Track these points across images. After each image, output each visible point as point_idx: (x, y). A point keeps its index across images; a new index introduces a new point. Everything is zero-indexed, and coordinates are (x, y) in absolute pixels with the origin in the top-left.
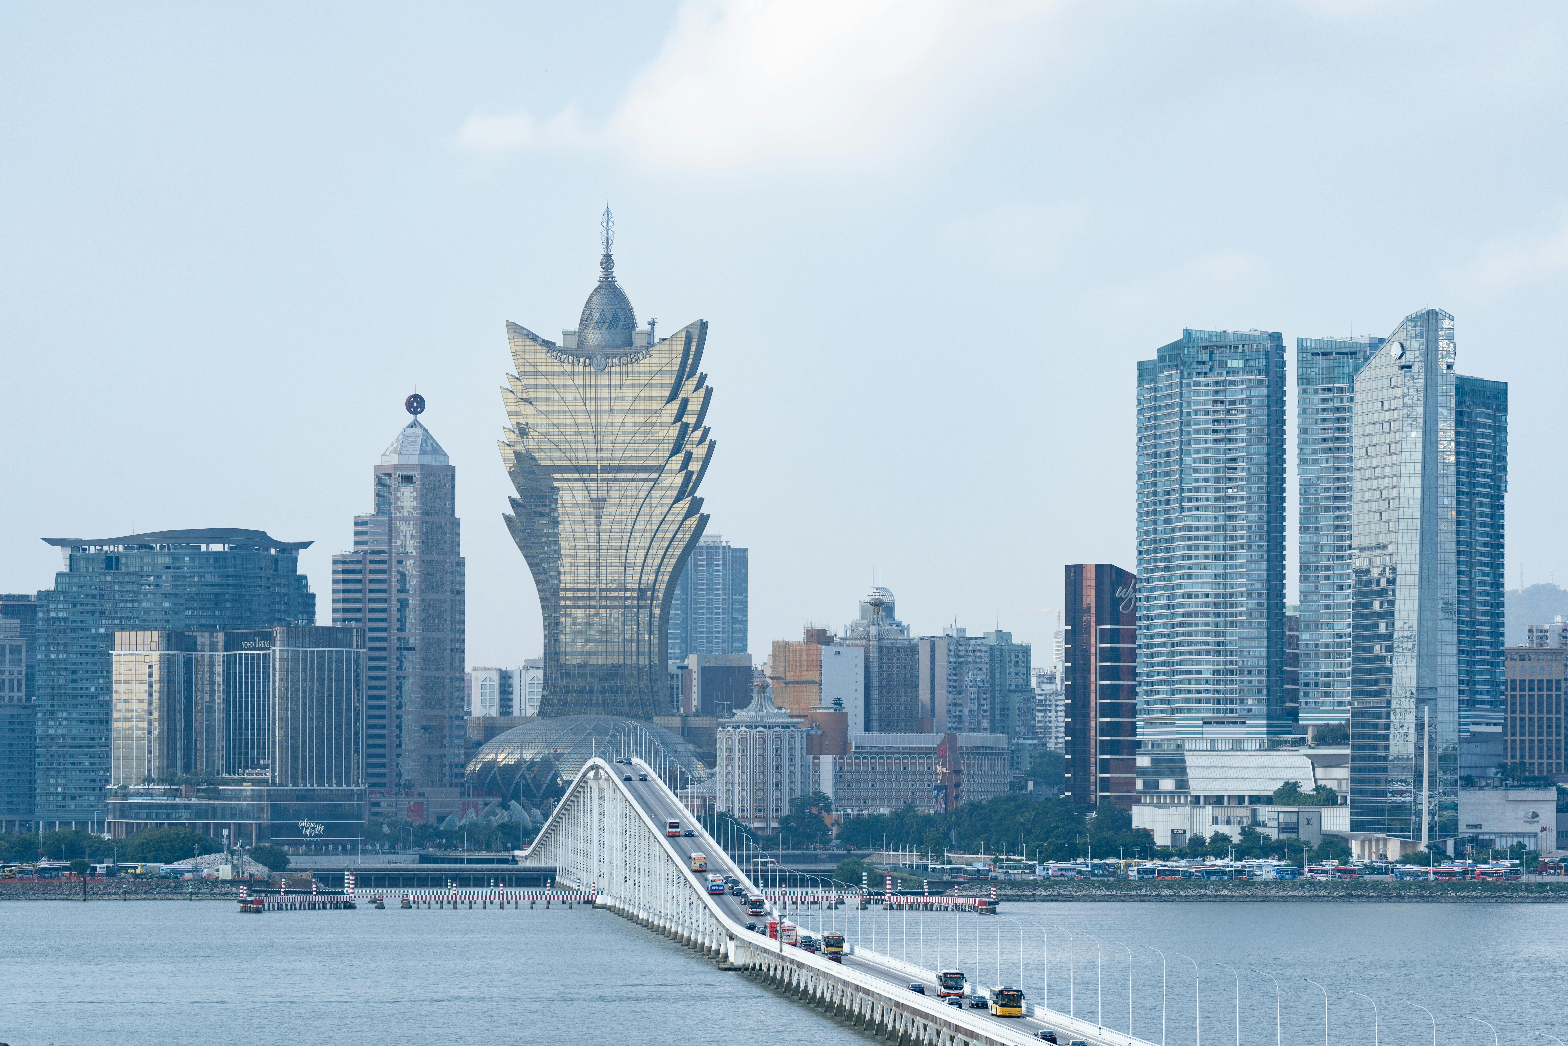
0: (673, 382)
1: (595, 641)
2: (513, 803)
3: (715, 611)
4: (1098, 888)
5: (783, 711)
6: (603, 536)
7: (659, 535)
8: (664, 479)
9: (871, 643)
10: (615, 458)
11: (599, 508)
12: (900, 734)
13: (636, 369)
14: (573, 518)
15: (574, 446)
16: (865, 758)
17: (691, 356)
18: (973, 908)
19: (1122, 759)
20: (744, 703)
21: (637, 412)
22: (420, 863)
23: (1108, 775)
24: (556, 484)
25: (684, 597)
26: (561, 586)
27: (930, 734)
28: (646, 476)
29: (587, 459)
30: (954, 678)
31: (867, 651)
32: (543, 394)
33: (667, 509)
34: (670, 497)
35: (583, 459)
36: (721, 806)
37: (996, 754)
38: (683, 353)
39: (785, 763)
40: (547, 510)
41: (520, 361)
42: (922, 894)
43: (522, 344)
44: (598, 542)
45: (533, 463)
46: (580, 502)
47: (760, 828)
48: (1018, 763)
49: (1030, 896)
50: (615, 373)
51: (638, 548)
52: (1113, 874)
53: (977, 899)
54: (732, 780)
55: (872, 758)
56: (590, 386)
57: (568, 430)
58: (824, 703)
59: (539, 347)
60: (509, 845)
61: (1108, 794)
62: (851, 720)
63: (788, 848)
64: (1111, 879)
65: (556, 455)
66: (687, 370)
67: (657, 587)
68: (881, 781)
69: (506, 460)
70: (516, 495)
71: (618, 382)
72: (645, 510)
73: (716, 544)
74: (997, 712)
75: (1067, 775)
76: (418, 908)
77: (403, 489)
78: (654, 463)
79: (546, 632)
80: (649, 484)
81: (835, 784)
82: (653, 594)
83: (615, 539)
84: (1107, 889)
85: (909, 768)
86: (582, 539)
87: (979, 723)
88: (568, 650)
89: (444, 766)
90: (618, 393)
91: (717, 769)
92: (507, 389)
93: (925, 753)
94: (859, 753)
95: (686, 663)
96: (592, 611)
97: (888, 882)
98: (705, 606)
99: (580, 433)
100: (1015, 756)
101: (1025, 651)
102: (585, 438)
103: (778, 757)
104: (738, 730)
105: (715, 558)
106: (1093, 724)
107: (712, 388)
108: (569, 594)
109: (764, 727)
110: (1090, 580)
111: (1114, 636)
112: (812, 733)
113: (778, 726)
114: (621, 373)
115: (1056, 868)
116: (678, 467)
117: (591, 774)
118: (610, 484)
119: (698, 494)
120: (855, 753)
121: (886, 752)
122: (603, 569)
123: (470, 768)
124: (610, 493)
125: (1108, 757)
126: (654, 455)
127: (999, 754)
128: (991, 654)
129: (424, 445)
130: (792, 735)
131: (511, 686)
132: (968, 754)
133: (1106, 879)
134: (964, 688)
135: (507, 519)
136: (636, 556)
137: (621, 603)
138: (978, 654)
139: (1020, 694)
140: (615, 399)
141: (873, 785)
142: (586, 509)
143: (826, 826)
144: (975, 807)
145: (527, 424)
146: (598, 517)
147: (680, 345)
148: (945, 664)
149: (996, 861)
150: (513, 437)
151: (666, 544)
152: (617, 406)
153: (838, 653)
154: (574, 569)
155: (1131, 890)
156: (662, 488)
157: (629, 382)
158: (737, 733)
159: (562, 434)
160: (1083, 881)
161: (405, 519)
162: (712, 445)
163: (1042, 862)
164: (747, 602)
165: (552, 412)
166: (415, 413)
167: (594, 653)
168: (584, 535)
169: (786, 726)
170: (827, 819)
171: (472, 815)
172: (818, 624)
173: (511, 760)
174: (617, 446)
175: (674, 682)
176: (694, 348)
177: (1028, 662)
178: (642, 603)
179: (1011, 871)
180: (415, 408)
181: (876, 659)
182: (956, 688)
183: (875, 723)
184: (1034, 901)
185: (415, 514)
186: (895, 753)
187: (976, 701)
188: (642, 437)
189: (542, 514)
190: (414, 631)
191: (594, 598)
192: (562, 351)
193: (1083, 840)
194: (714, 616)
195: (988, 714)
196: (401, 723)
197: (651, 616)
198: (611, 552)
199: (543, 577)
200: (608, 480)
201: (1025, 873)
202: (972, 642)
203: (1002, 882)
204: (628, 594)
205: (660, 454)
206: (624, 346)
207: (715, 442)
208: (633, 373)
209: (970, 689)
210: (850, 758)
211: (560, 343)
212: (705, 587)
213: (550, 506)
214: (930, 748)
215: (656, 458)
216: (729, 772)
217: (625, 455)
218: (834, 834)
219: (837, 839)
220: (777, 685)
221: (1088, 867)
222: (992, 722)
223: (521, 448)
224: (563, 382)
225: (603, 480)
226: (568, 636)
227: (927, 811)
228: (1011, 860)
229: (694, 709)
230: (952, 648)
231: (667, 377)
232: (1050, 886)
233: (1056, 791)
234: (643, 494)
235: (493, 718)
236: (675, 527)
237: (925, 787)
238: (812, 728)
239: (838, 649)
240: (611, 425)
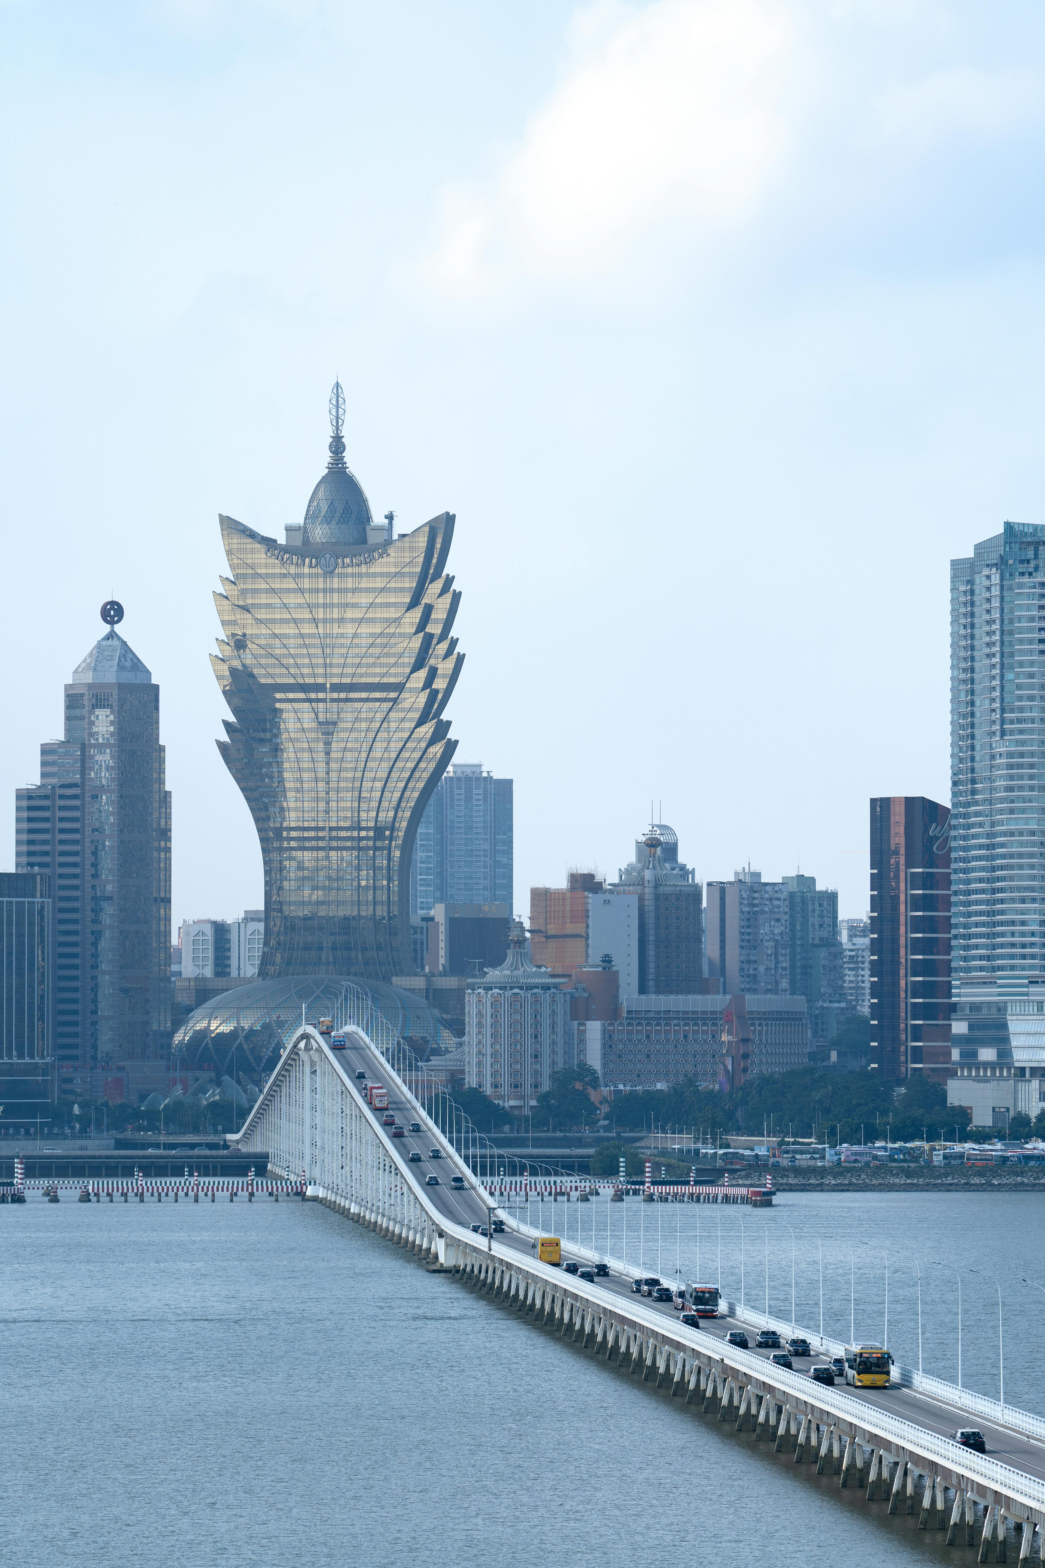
0: (414, 585)
1: (324, 888)
2: (226, 1078)
3: (475, 853)
4: (896, 1175)
5: (543, 969)
6: (334, 765)
7: (399, 764)
8: (405, 699)
9: (647, 890)
10: (347, 675)
11: (328, 733)
12: (680, 997)
13: (372, 570)
14: (298, 745)
15: (299, 661)
16: (639, 1024)
17: (436, 556)
18: (745, 1200)
19: (937, 1025)
20: (497, 961)
21: (373, 620)
22: (117, 1148)
23: (921, 1044)
24: (278, 705)
25: (439, 836)
26: (285, 824)
27: (715, 997)
28: (383, 695)
29: (314, 675)
30: (748, 930)
31: (641, 899)
32: (263, 600)
33: (407, 735)
34: (411, 720)
35: (309, 676)
36: (471, 1081)
37: (793, 1019)
38: (426, 552)
39: (546, 1030)
40: (268, 735)
41: (236, 561)
42: (687, 1183)
43: (236, 540)
44: (328, 773)
45: (251, 681)
46: (306, 726)
47: (516, 1107)
48: (823, 1030)
49: (817, 1185)
50: (346, 575)
51: (374, 779)
52: (916, 1159)
53: (751, 1189)
54: (484, 1051)
55: (647, 1024)
56: (317, 591)
57: (292, 642)
58: (590, 960)
59: (257, 546)
60: (220, 1128)
61: (921, 1066)
62: (622, 980)
63: (548, 1131)
64: (912, 1165)
65: (277, 671)
66: (431, 571)
67: (397, 825)
68: (658, 1051)
69: (219, 678)
70: (232, 718)
71: (350, 586)
72: (382, 735)
73: (476, 775)
74: (798, 971)
75: (872, 1044)
76: (98, 1201)
77: (97, 712)
78: (392, 680)
79: (268, 879)
80: (386, 705)
81: (604, 1055)
82: (392, 833)
83: (346, 770)
84: (908, 1177)
85: (690, 1036)
86: (308, 770)
87: (777, 983)
88: (293, 899)
89: (148, 1035)
90: (350, 598)
91: (465, 1038)
92: (220, 594)
93: (710, 1018)
94: (632, 1018)
95: (432, 913)
96: (321, 854)
97: (647, 1170)
98: (463, 847)
99: (306, 646)
100: (819, 1021)
101: (831, 898)
102: (312, 651)
103: (537, 1024)
104: (490, 992)
105: (475, 791)
106: (903, 983)
107: (460, 593)
108: (293, 834)
109: (521, 988)
110: (898, 817)
111: (928, 881)
112: (577, 995)
113: (537, 987)
114: (353, 575)
115: (849, 1153)
116: (421, 685)
117: (302, 1045)
118: (342, 704)
119: (444, 717)
120: (627, 1018)
121: (663, 1018)
122: (333, 805)
123: (178, 1037)
124: (342, 715)
125: (921, 1022)
126: (392, 671)
127: (796, 1019)
128: (791, 903)
129: (123, 659)
130: (553, 998)
131: (229, 941)
132: (760, 1019)
133: (906, 1165)
134: (759, 942)
135: (222, 746)
136: (372, 788)
137: (355, 844)
138: (776, 903)
139: (824, 949)
140: (347, 605)
141: (648, 1056)
142: (314, 735)
143: (593, 1103)
144: (766, 1081)
145: (244, 635)
146: (328, 744)
147: (422, 542)
148: (737, 914)
149: (781, 1144)
150: (228, 651)
151: (407, 775)
152: (350, 614)
153: (607, 902)
154: (299, 804)
155: (936, 1178)
156: (403, 710)
157: (363, 585)
158: (489, 996)
159: (285, 646)
160: (879, 1168)
161: (100, 747)
162: (461, 659)
163: (833, 1146)
164: (512, 842)
165: (273, 621)
166: (112, 623)
167: (323, 903)
168: (311, 765)
169: (546, 988)
170: (593, 1096)
171: (178, 1091)
172: (584, 869)
173: (226, 1028)
174: (349, 661)
175: (417, 936)
176: (438, 546)
177: (835, 912)
178: (379, 844)
179: (798, 1156)
180: (113, 617)
181: (652, 908)
182: (750, 943)
183: (651, 983)
184: (822, 1191)
185: (112, 741)
186: (675, 1018)
187: (773, 958)
188: (378, 651)
189: (262, 741)
190: (110, 878)
191: (322, 839)
192: (285, 549)
193: (885, 1119)
194: (475, 859)
195: (788, 972)
196: (96, 985)
197: (389, 859)
198: (342, 785)
199: (263, 814)
200: (338, 700)
201: (814, 1159)
202: (768, 888)
203: (785, 1169)
204: (363, 834)
205: (400, 670)
206: (357, 544)
207: (464, 655)
208: (368, 575)
209: (766, 944)
210: (621, 1024)
211: (282, 540)
212: (463, 825)
213: (271, 731)
214: (715, 1012)
215: (396, 675)
216: (480, 1042)
217: (359, 671)
218: (603, 1114)
219: (605, 1119)
220: (536, 940)
221: (886, 1151)
222: (792, 982)
223: (236, 664)
224: (284, 586)
225: (333, 700)
226: (292, 883)
227: (711, 1086)
228: (799, 1143)
229: (441, 968)
230: (745, 896)
231: (407, 579)
232: (841, 1174)
233: (864, 1062)
234: (379, 716)
235: (205, 979)
236: (417, 755)
237: (709, 1058)
238: (577, 989)
239: (608, 896)
240: (342, 636)
